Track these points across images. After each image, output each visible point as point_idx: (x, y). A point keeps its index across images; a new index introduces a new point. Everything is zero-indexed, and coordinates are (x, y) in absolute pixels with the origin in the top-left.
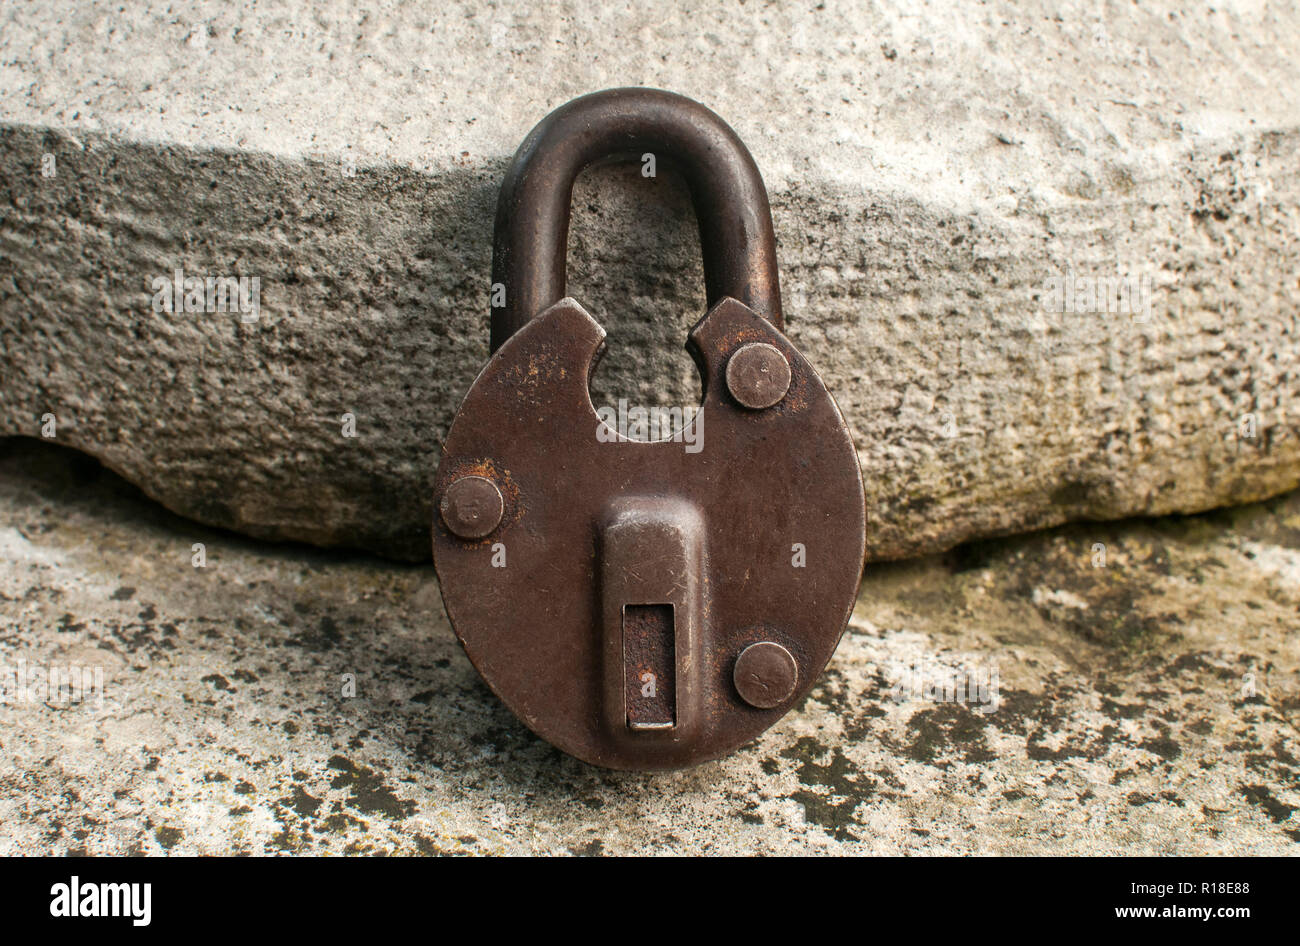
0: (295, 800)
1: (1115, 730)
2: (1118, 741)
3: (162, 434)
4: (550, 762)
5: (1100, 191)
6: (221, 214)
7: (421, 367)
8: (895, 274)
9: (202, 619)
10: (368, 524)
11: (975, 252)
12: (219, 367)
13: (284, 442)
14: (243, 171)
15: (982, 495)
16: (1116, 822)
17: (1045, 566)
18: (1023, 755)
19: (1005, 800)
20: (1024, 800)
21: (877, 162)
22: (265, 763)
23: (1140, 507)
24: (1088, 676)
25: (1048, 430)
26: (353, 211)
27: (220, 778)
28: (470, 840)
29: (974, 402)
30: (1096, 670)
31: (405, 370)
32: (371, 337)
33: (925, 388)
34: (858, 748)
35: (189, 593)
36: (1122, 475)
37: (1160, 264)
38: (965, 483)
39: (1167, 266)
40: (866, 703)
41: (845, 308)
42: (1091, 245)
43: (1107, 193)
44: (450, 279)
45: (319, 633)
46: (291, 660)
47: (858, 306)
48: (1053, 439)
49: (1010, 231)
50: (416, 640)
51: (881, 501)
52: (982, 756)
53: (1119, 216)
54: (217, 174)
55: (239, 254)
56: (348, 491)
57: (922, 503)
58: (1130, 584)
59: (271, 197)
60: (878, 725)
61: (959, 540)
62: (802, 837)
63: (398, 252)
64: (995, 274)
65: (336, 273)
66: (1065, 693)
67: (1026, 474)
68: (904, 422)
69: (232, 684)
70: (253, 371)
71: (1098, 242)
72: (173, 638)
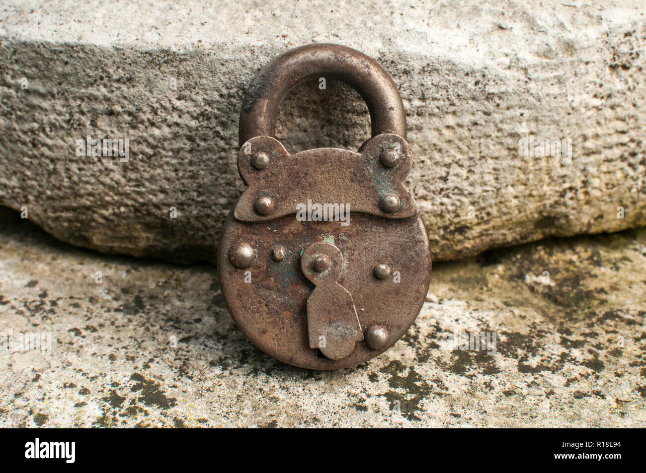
0: (111, 398)
1: (568, 355)
2: (569, 361)
3: (50, 198)
4: (252, 375)
5: (557, 54)
6: (71, 79)
7: (183, 159)
8: (442, 103)
9: (71, 298)
10: (160, 245)
11: (486, 89)
12: (76, 161)
13: (113, 201)
14: (81, 55)
15: (496, 224)
16: (566, 408)
17: (532, 262)
18: (515, 370)
19: (504, 396)
20: (515, 396)
21: (429, 40)
22: (96, 377)
23: (584, 229)
24: (554, 324)
25: (532, 188)
26: (141, 75)
27: (72, 386)
28: (204, 421)
29: (489, 173)
30: (559, 320)
31: (174, 161)
32: (155, 143)
33: (461, 166)
34: (423, 367)
35: (66, 283)
36: (574, 212)
37: (592, 95)
38: (486, 218)
39: (595, 96)
40: (429, 341)
41: (415, 122)
42: (552, 85)
43: (560, 55)
44: (195, 111)
45: (133, 304)
46: (116, 319)
47: (422, 121)
48: (535, 193)
49: (506, 77)
50: (185, 308)
51: (439, 228)
52: (492, 370)
53: (568, 68)
54: (68, 57)
55: (83, 100)
56: (148, 227)
57: (462, 229)
58: (579, 272)
59: (97, 68)
60: (435, 353)
61: (484, 249)
62: (389, 418)
63: (166, 97)
64: (498, 102)
65: (134, 109)
66: (541, 334)
67: (520, 212)
68: (450, 184)
69: (84, 333)
70: (94, 163)
71: (556, 83)
72: (55, 308)
